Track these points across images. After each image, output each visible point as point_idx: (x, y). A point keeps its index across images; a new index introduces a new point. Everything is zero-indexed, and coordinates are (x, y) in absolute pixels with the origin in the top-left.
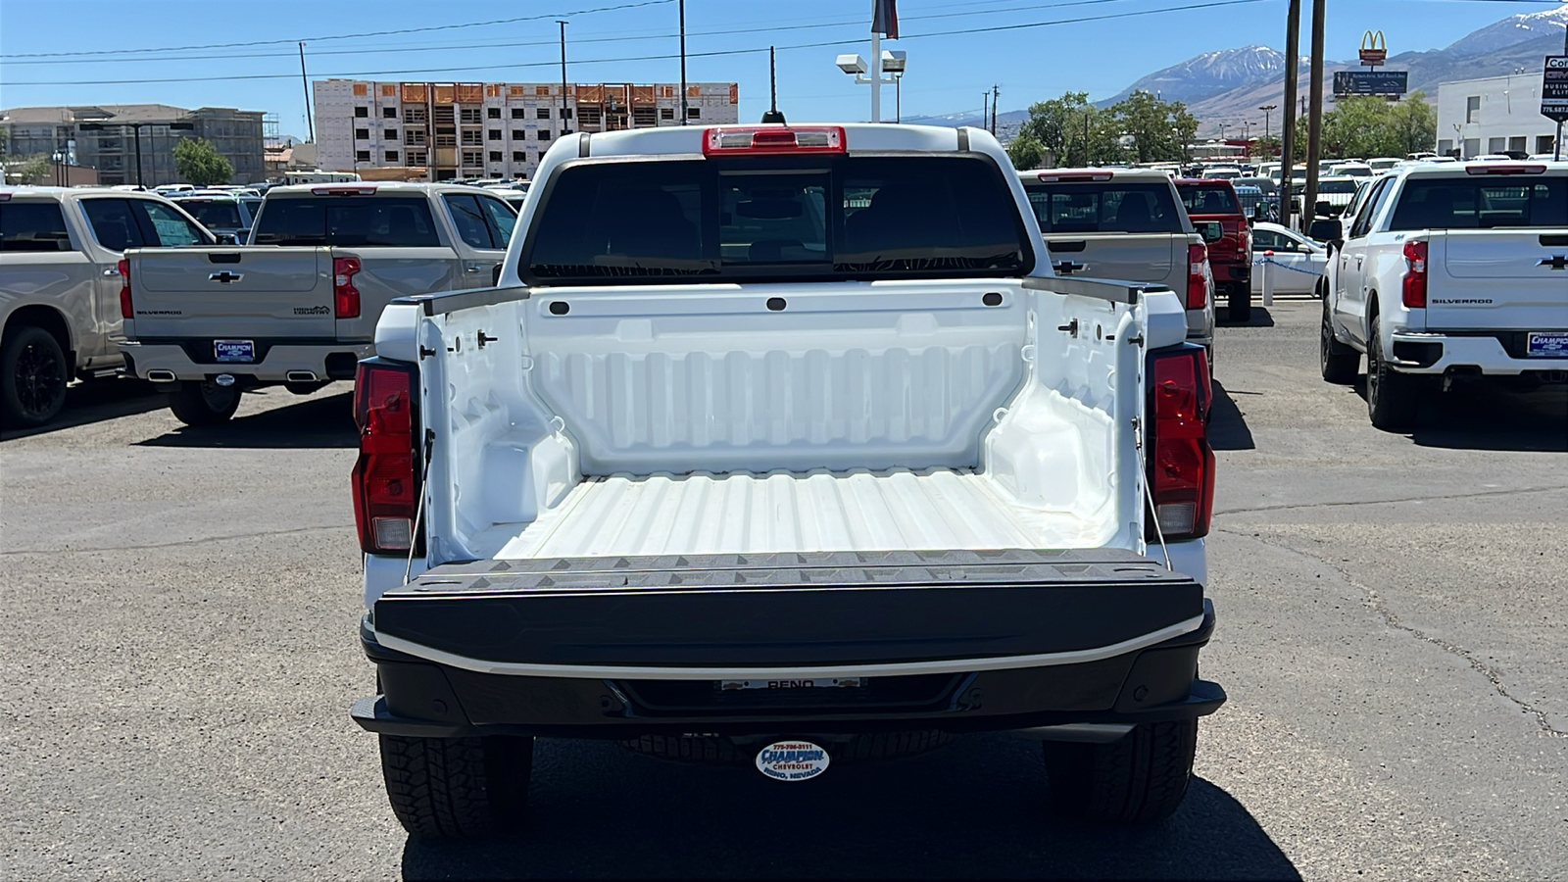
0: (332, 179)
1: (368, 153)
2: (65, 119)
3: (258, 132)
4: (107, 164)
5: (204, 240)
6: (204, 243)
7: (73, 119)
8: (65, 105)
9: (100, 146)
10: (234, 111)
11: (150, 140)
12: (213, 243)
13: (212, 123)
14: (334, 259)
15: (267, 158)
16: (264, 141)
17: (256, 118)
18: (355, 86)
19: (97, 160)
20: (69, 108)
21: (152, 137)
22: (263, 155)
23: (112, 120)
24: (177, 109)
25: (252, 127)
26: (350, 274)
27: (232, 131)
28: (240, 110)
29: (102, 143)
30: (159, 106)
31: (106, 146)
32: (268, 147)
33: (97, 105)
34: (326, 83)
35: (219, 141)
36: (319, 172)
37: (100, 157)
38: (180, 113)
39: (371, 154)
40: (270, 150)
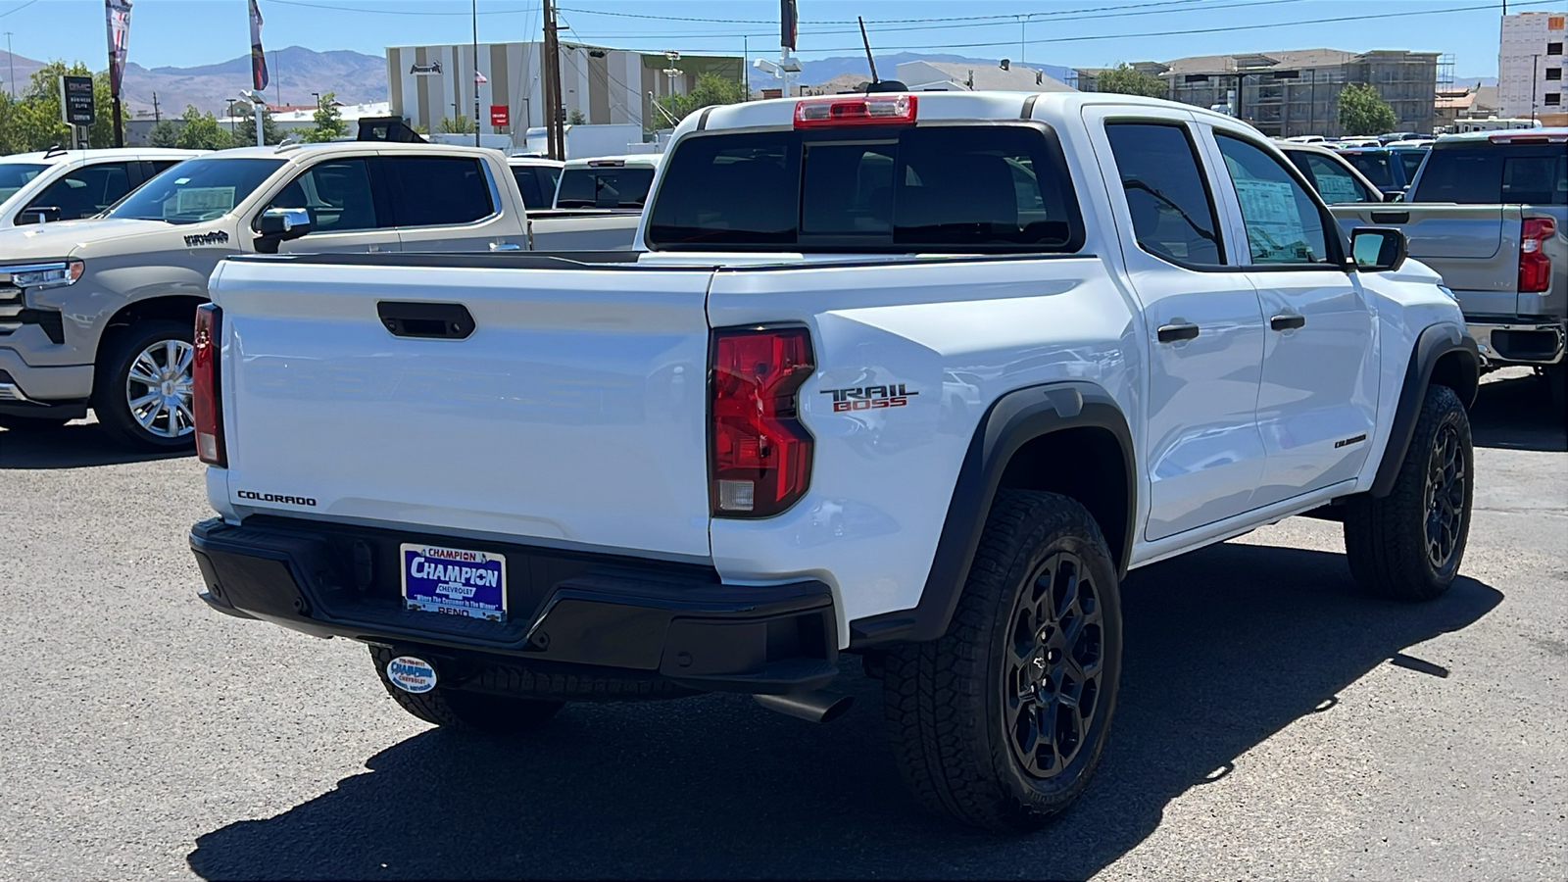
0: (1508, 126)
1: (1559, 95)
2: (1229, 67)
3: (1431, 76)
4: (1266, 115)
5: (1370, 197)
6: (1369, 200)
7: (1236, 68)
8: (1231, 54)
9: (1260, 96)
10: (1404, 54)
11: (1311, 88)
12: (1379, 201)
13: (1380, 67)
14: (1523, 220)
15: (1438, 105)
16: (1437, 85)
17: (1430, 60)
18: (1550, 19)
19: (1256, 111)
20: (1234, 57)
21: (1313, 85)
22: (1434, 101)
23: (1275, 67)
24: (1343, 53)
25: (1423, 70)
26: (1542, 237)
27: (1401, 76)
28: (1413, 52)
29: (1263, 92)
30: (1326, 50)
31: (1267, 96)
32: (1440, 91)
33: (1259, 52)
34: (1517, 17)
35: (1385, 87)
36: (1493, 118)
37: (1260, 107)
38: (1345, 57)
39: (1562, 97)
40: (1443, 95)
